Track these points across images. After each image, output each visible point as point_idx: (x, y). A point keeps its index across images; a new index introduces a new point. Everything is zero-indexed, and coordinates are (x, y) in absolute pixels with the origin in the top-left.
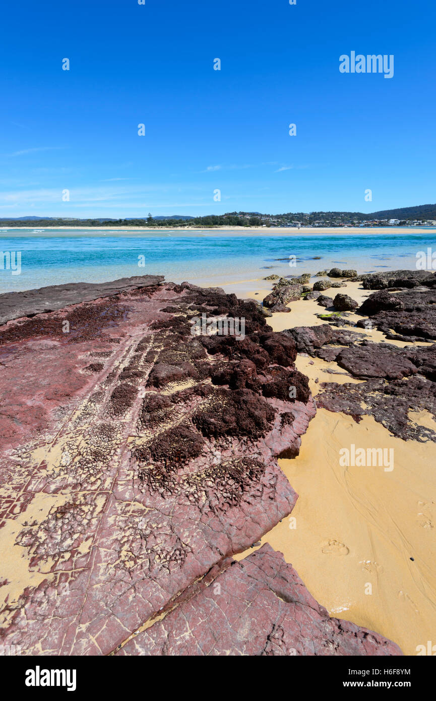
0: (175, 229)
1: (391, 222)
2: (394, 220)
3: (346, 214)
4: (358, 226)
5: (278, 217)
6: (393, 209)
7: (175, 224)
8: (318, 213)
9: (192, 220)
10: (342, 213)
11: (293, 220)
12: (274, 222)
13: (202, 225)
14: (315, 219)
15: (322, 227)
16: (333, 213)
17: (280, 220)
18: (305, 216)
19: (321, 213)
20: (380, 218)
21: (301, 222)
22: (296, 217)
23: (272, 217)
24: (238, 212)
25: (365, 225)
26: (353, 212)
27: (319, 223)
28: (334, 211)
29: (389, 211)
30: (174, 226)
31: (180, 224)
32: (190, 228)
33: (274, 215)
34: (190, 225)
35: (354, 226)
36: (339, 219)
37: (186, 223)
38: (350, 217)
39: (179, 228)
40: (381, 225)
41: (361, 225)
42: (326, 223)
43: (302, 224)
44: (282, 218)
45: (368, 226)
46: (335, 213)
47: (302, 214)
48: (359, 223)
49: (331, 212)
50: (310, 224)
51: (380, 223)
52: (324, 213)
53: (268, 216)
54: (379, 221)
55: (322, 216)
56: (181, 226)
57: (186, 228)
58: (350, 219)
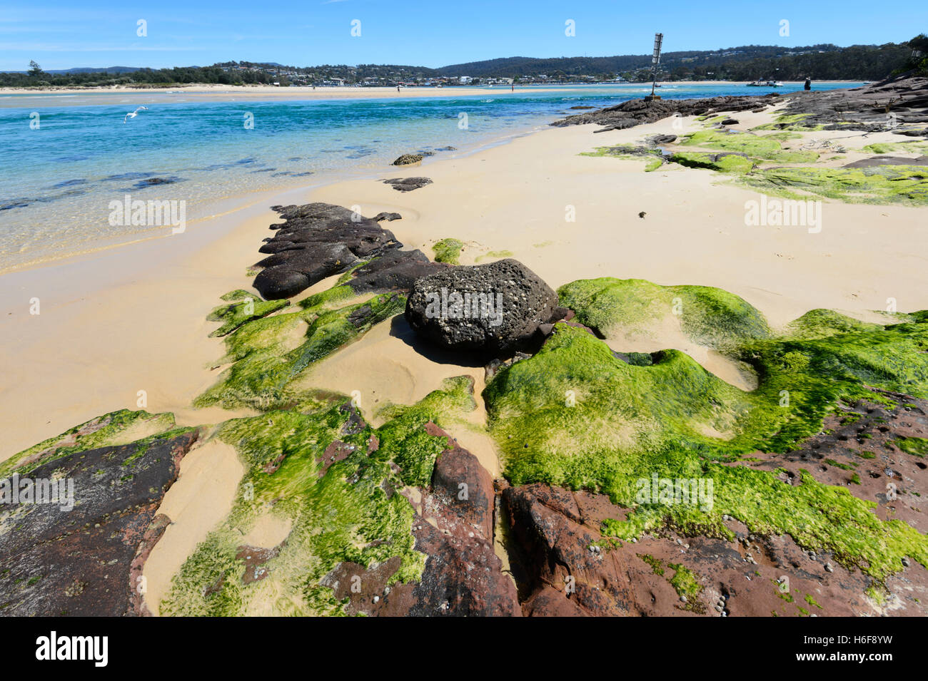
0: (90, 91)
1: (462, 81)
2: (465, 77)
3: (407, 68)
4: (423, 86)
5: (308, 71)
6: (464, 63)
7: (90, 80)
8: (369, 66)
9: (129, 75)
10: (401, 67)
11: (332, 75)
12: (302, 78)
13: (149, 82)
14: (364, 75)
15: (375, 86)
16: (388, 66)
17: (310, 76)
18: (350, 70)
19: (373, 66)
20: (448, 76)
21: (345, 79)
22: (337, 71)
23: (298, 70)
24: (238, 63)
25: (432, 84)
26: (416, 66)
27: (369, 81)
28: (390, 64)
29: (459, 65)
30: (87, 86)
31: (102, 81)
32: (123, 89)
33: (301, 67)
34: (122, 83)
35: (418, 86)
36: (398, 75)
37: (114, 80)
38: (413, 73)
39: (99, 89)
40: (450, 84)
41: (426, 84)
42: (381, 81)
43: (345, 82)
44: (314, 72)
45: (433, 85)
46: (391, 66)
47: (346, 67)
48: (424, 81)
49: (386, 65)
50: (358, 81)
51: (450, 81)
52: (376, 66)
53: (292, 69)
54: (447, 78)
55: (375, 70)
56: (103, 85)
57: (114, 89)
58: (412, 75)
